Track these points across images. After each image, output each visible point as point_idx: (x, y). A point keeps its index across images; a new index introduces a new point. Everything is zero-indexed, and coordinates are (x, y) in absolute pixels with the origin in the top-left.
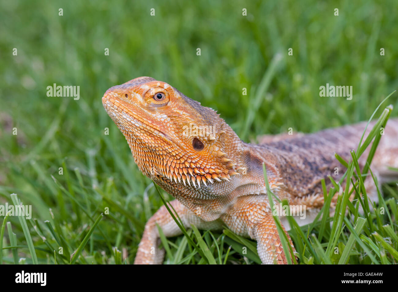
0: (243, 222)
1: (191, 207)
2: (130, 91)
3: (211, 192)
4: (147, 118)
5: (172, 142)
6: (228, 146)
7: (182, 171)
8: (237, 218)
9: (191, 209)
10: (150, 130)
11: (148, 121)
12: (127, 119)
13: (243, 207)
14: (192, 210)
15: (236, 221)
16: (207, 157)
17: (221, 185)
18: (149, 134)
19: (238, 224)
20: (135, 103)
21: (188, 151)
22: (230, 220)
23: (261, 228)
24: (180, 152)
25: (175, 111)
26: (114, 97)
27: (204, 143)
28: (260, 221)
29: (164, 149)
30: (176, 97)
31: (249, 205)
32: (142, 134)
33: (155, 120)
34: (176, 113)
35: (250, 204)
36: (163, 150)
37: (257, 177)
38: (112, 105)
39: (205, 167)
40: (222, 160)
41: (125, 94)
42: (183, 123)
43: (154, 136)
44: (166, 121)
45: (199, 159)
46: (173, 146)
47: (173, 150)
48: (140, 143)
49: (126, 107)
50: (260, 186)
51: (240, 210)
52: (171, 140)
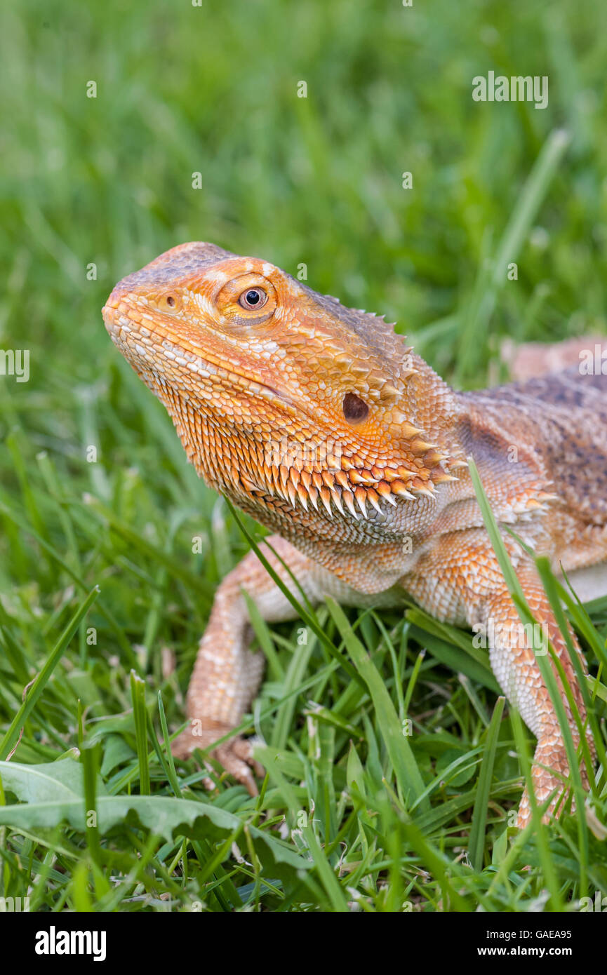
0: (454, 593)
1: (326, 560)
2: (178, 289)
3: (387, 526)
4: (226, 354)
5: (295, 409)
6: (424, 403)
7: (320, 481)
8: (439, 582)
9: (327, 566)
10: (238, 384)
11: (230, 360)
12: (178, 360)
13: (453, 555)
14: (329, 569)
15: (436, 589)
16: (378, 437)
17: (410, 509)
18: (235, 393)
19: (442, 597)
20: (194, 319)
21: (334, 429)
22: (421, 587)
23: (498, 606)
24: (316, 432)
25: (296, 330)
26: (137, 306)
27: (370, 404)
28: (497, 589)
29: (277, 428)
31: (468, 550)
32: (217, 395)
33: (248, 357)
34: (300, 335)
35: (472, 547)
36: (273, 430)
37: (491, 481)
38: (136, 327)
39: (375, 466)
40: (413, 447)
41: (166, 298)
42: (318, 358)
43: (248, 398)
44: (276, 359)
45: (358, 447)
46: (299, 419)
47: (299, 429)
48: (211, 416)
49: (172, 330)
50: (496, 503)
51: (445, 562)
52: (292, 405)
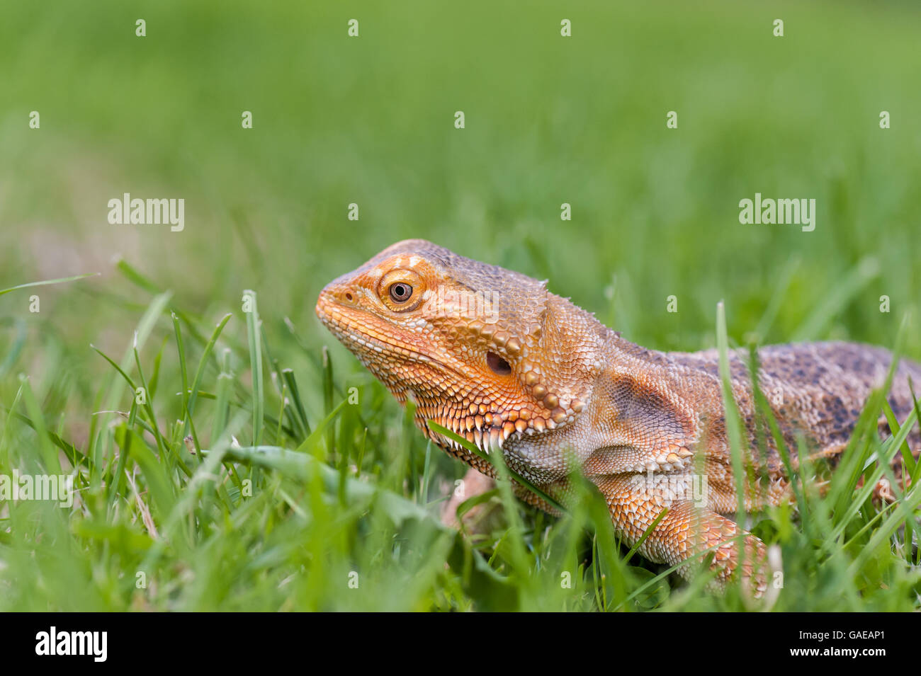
2: (353, 286)
3: (530, 462)
5: (444, 369)
7: (464, 425)
10: (402, 355)
11: (394, 337)
12: (359, 341)
17: (551, 449)
18: (403, 362)
21: (479, 382)
24: (462, 386)
27: (510, 359)
30: (439, 278)
32: (392, 366)
33: (406, 333)
40: (534, 391)
41: (345, 295)
42: (456, 328)
43: (413, 364)
44: (427, 331)
46: (448, 376)
47: (449, 385)
52: (443, 366)
